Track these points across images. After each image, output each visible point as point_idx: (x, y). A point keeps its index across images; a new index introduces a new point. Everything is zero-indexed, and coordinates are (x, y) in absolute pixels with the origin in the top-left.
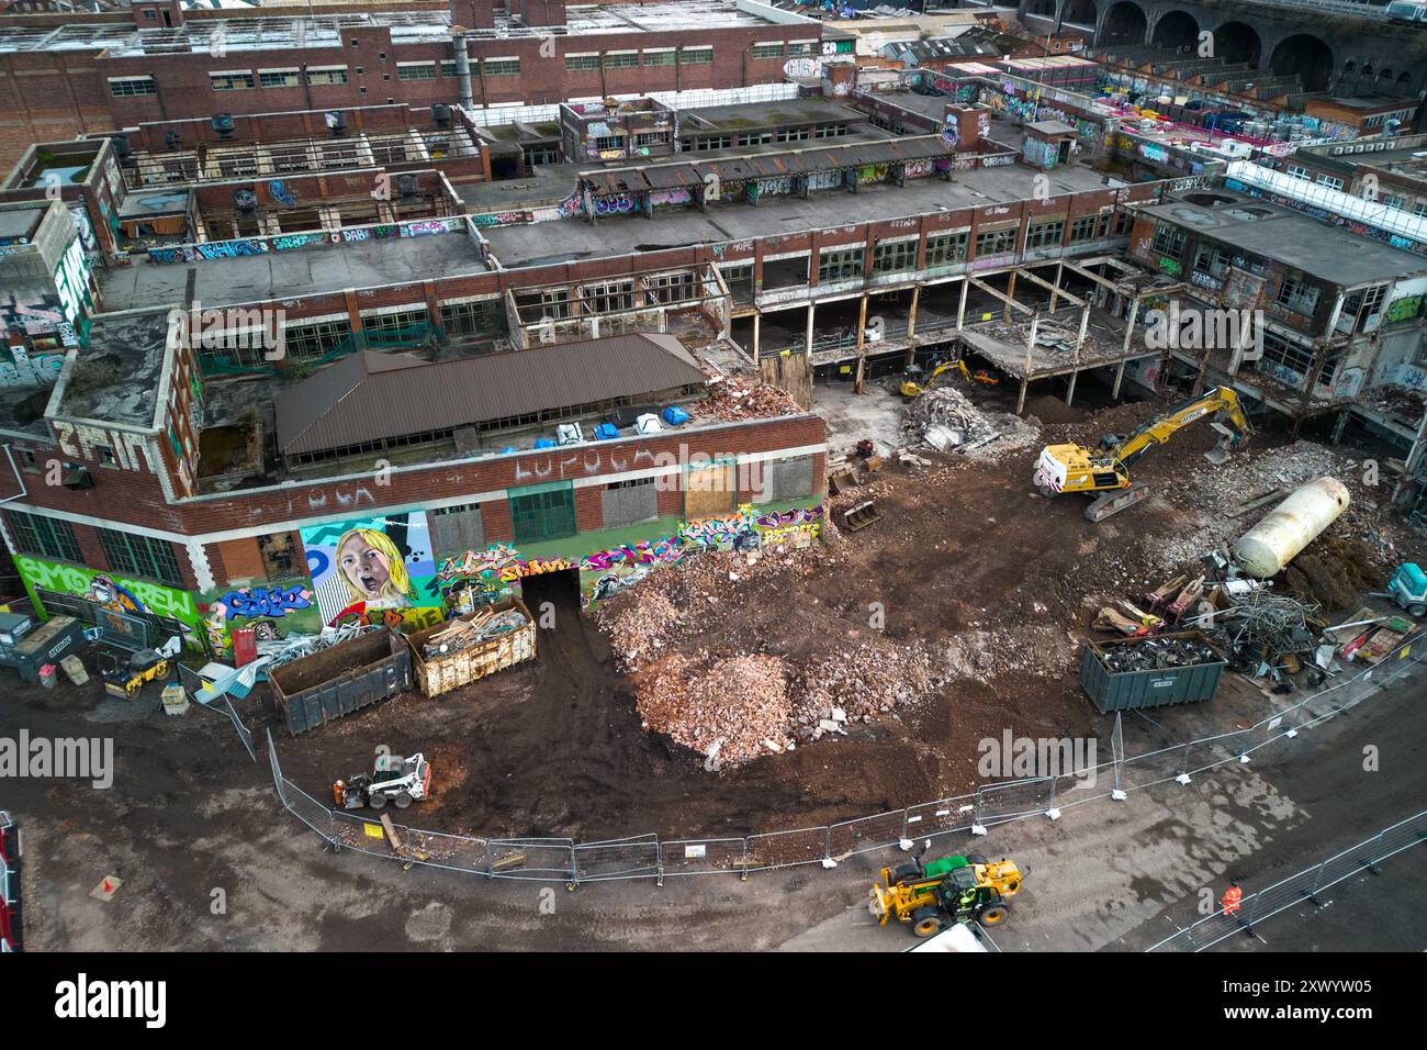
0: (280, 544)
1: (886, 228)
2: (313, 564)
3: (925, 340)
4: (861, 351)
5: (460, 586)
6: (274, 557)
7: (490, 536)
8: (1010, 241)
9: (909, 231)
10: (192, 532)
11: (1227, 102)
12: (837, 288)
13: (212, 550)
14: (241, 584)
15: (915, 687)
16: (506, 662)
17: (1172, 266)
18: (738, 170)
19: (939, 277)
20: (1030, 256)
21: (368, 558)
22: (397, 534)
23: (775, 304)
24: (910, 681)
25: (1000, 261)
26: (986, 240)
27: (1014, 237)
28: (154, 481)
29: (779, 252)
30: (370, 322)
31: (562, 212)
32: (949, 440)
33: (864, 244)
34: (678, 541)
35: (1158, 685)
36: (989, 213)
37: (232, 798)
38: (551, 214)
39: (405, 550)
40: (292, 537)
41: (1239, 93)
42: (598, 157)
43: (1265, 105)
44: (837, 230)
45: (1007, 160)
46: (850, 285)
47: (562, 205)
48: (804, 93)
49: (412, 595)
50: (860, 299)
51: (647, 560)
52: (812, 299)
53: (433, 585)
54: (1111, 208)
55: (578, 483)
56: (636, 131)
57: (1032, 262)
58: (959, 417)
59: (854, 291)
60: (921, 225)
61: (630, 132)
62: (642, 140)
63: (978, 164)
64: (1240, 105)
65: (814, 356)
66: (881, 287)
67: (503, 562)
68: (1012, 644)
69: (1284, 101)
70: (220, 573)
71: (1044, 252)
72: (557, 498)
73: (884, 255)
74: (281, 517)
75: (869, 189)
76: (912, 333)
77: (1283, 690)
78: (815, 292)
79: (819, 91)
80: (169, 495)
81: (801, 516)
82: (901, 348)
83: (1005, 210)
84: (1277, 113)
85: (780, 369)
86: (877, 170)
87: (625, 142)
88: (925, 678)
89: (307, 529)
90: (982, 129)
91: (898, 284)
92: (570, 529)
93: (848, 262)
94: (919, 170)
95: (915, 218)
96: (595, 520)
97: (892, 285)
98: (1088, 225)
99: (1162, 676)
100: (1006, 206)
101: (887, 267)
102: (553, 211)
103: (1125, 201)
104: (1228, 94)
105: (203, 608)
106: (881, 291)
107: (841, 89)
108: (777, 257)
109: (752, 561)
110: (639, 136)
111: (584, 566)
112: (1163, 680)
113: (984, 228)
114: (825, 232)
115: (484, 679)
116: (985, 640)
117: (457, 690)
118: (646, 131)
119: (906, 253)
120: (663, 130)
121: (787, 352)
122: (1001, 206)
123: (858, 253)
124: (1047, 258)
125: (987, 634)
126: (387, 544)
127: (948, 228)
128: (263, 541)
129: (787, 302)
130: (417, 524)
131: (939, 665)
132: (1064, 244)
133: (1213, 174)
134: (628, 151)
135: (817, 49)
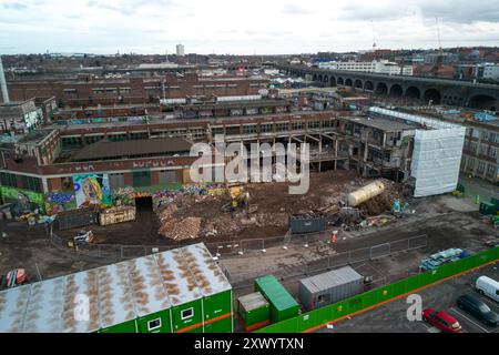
0: (67, 181)
1: (262, 120)
2: (76, 187)
5: (117, 199)
6: (65, 184)
7: (126, 183)
8: (303, 126)
9: (270, 121)
10: (44, 174)
12: (249, 136)
13: (48, 180)
14: (55, 192)
16: (126, 219)
17: (349, 132)
19: (281, 135)
20: (309, 131)
21: (91, 187)
22: (100, 180)
23: (230, 139)
25: (300, 132)
26: (295, 125)
28: (36, 159)
29: (230, 124)
30: (110, 136)
31: (175, 116)
33: (257, 124)
34: (182, 190)
35: (306, 224)
36: (294, 117)
37: (38, 241)
38: (172, 117)
39: (102, 186)
40: (70, 178)
44: (247, 119)
46: (253, 135)
48: (263, 98)
49: (103, 200)
50: (257, 140)
51: (173, 196)
53: (109, 197)
54: (334, 118)
55: (152, 169)
57: (311, 133)
59: (255, 137)
60: (274, 119)
63: (300, 110)
66: (263, 137)
67: (129, 192)
70: (50, 188)
71: (314, 130)
72: (145, 174)
73: (263, 127)
74: (68, 172)
75: (266, 114)
77: (348, 230)
78: (242, 137)
79: (267, 97)
80: (39, 164)
83: (301, 117)
86: (269, 109)
89: (75, 176)
91: (268, 136)
92: (149, 184)
93: (252, 129)
94: (282, 110)
95: (271, 117)
96: (157, 182)
97: (266, 136)
98: (327, 123)
99: (307, 221)
101: (264, 131)
105: (45, 198)
108: (230, 126)
109: (203, 198)
111: (154, 196)
112: (308, 223)
113: (294, 121)
114: (244, 119)
115: (118, 223)
117: (110, 225)
119: (270, 127)
123: (255, 126)
124: (316, 132)
126: (96, 183)
127: (282, 121)
128: (63, 178)
129: (234, 139)
130: (105, 178)
132: (320, 128)
133: (366, 110)
135: (268, 87)
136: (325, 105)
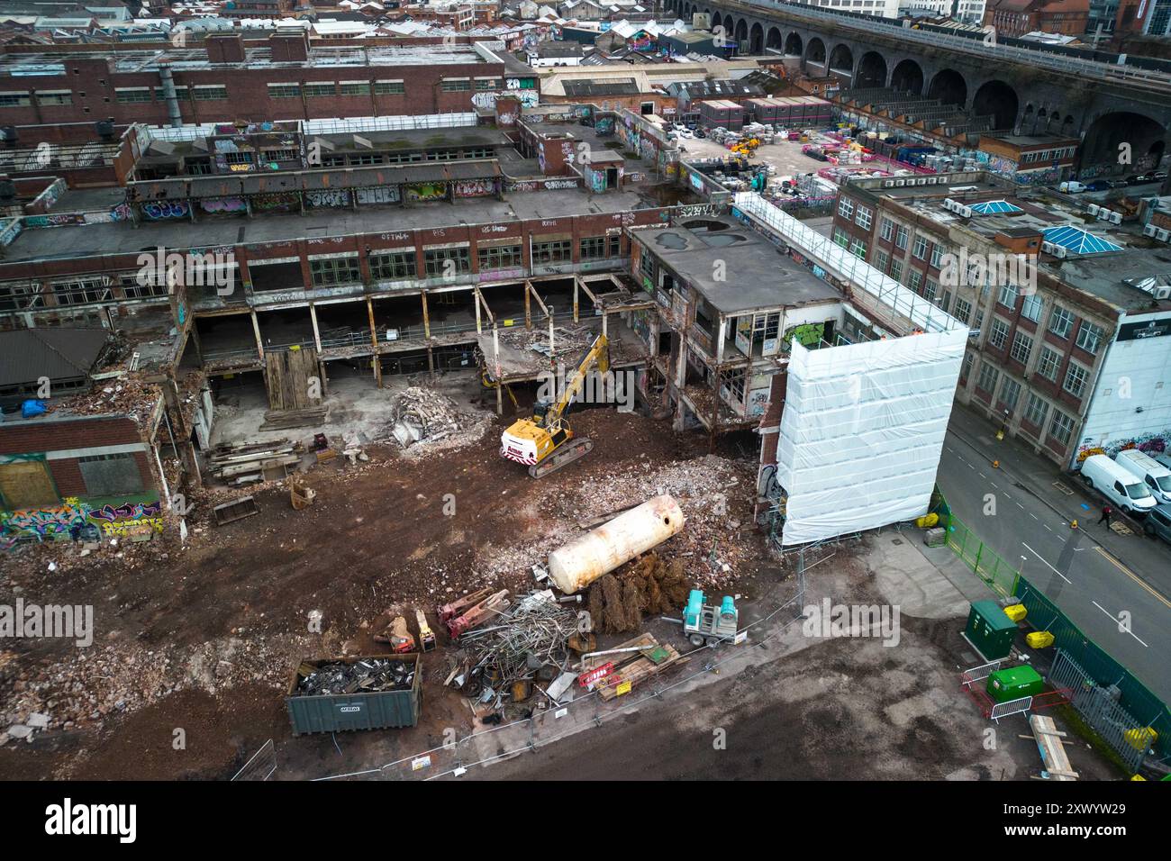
1: (376, 240)
3: (443, 341)
4: (376, 349)
8: (514, 257)
9: (404, 243)
11: (923, 138)
12: (335, 292)
15: (141, 693)
18: (283, 184)
19: (446, 286)
20: (540, 270)
23: (271, 304)
24: (137, 687)
25: (509, 274)
26: (490, 255)
27: (520, 253)
29: (263, 257)
31: (114, 215)
32: (410, 436)
33: (356, 254)
34: (6, 529)
35: (345, 710)
36: (486, 230)
38: (104, 217)
41: (932, 130)
42: (229, 169)
43: (949, 141)
44: (324, 240)
45: (569, 184)
46: (349, 289)
47: (113, 210)
48: (482, 121)
50: (364, 303)
52: (311, 300)
54: (619, 230)
56: (263, 149)
57: (543, 276)
58: (418, 416)
59: (355, 294)
60: (413, 238)
61: (257, 149)
62: (271, 156)
63: (540, 187)
64: (931, 141)
65: (323, 351)
66: (383, 292)
68: (263, 653)
69: (963, 138)
71: (555, 268)
73: (381, 264)
75: (424, 205)
76: (428, 334)
77: (491, 719)
78: (311, 294)
79: (492, 119)
81: (139, 511)
82: (418, 347)
83: (504, 229)
84: (959, 148)
85: (286, 362)
86: (436, 188)
87: (254, 158)
88: (155, 686)
90: (567, 156)
91: (400, 291)
93: (343, 269)
94: (480, 190)
95: (407, 233)
97: (395, 291)
98: (597, 245)
99: (350, 701)
100: (504, 225)
101: (387, 274)
102: (105, 214)
103: (630, 225)
104: (924, 132)
106: (385, 296)
107: (506, 119)
108: (263, 262)
109: (85, 552)
110: (267, 153)
112: (350, 705)
113: (482, 243)
114: (310, 242)
116: (236, 648)
118: (272, 148)
119: (405, 263)
120: (290, 148)
121: (298, 347)
122: (498, 225)
123: (352, 261)
124: (559, 272)
125: (241, 642)
127: (445, 242)
129: (284, 302)
131: (176, 672)
132: (576, 261)
133: (721, 202)
134: (257, 165)
135: (502, 85)
136: (612, 176)
